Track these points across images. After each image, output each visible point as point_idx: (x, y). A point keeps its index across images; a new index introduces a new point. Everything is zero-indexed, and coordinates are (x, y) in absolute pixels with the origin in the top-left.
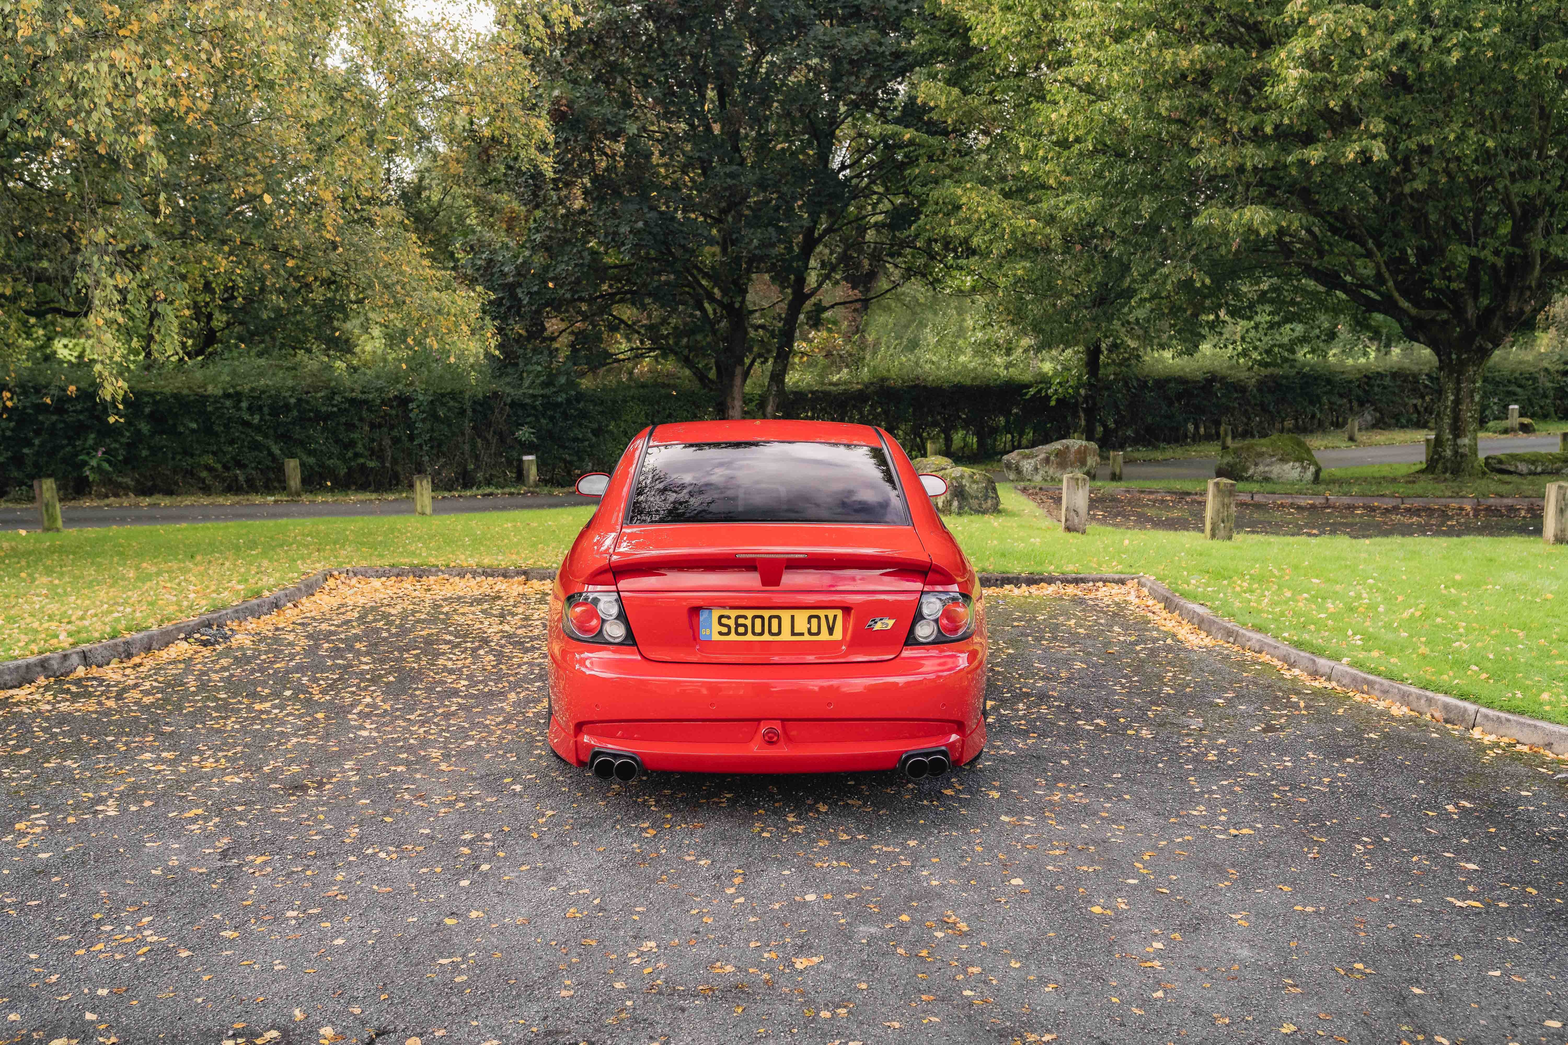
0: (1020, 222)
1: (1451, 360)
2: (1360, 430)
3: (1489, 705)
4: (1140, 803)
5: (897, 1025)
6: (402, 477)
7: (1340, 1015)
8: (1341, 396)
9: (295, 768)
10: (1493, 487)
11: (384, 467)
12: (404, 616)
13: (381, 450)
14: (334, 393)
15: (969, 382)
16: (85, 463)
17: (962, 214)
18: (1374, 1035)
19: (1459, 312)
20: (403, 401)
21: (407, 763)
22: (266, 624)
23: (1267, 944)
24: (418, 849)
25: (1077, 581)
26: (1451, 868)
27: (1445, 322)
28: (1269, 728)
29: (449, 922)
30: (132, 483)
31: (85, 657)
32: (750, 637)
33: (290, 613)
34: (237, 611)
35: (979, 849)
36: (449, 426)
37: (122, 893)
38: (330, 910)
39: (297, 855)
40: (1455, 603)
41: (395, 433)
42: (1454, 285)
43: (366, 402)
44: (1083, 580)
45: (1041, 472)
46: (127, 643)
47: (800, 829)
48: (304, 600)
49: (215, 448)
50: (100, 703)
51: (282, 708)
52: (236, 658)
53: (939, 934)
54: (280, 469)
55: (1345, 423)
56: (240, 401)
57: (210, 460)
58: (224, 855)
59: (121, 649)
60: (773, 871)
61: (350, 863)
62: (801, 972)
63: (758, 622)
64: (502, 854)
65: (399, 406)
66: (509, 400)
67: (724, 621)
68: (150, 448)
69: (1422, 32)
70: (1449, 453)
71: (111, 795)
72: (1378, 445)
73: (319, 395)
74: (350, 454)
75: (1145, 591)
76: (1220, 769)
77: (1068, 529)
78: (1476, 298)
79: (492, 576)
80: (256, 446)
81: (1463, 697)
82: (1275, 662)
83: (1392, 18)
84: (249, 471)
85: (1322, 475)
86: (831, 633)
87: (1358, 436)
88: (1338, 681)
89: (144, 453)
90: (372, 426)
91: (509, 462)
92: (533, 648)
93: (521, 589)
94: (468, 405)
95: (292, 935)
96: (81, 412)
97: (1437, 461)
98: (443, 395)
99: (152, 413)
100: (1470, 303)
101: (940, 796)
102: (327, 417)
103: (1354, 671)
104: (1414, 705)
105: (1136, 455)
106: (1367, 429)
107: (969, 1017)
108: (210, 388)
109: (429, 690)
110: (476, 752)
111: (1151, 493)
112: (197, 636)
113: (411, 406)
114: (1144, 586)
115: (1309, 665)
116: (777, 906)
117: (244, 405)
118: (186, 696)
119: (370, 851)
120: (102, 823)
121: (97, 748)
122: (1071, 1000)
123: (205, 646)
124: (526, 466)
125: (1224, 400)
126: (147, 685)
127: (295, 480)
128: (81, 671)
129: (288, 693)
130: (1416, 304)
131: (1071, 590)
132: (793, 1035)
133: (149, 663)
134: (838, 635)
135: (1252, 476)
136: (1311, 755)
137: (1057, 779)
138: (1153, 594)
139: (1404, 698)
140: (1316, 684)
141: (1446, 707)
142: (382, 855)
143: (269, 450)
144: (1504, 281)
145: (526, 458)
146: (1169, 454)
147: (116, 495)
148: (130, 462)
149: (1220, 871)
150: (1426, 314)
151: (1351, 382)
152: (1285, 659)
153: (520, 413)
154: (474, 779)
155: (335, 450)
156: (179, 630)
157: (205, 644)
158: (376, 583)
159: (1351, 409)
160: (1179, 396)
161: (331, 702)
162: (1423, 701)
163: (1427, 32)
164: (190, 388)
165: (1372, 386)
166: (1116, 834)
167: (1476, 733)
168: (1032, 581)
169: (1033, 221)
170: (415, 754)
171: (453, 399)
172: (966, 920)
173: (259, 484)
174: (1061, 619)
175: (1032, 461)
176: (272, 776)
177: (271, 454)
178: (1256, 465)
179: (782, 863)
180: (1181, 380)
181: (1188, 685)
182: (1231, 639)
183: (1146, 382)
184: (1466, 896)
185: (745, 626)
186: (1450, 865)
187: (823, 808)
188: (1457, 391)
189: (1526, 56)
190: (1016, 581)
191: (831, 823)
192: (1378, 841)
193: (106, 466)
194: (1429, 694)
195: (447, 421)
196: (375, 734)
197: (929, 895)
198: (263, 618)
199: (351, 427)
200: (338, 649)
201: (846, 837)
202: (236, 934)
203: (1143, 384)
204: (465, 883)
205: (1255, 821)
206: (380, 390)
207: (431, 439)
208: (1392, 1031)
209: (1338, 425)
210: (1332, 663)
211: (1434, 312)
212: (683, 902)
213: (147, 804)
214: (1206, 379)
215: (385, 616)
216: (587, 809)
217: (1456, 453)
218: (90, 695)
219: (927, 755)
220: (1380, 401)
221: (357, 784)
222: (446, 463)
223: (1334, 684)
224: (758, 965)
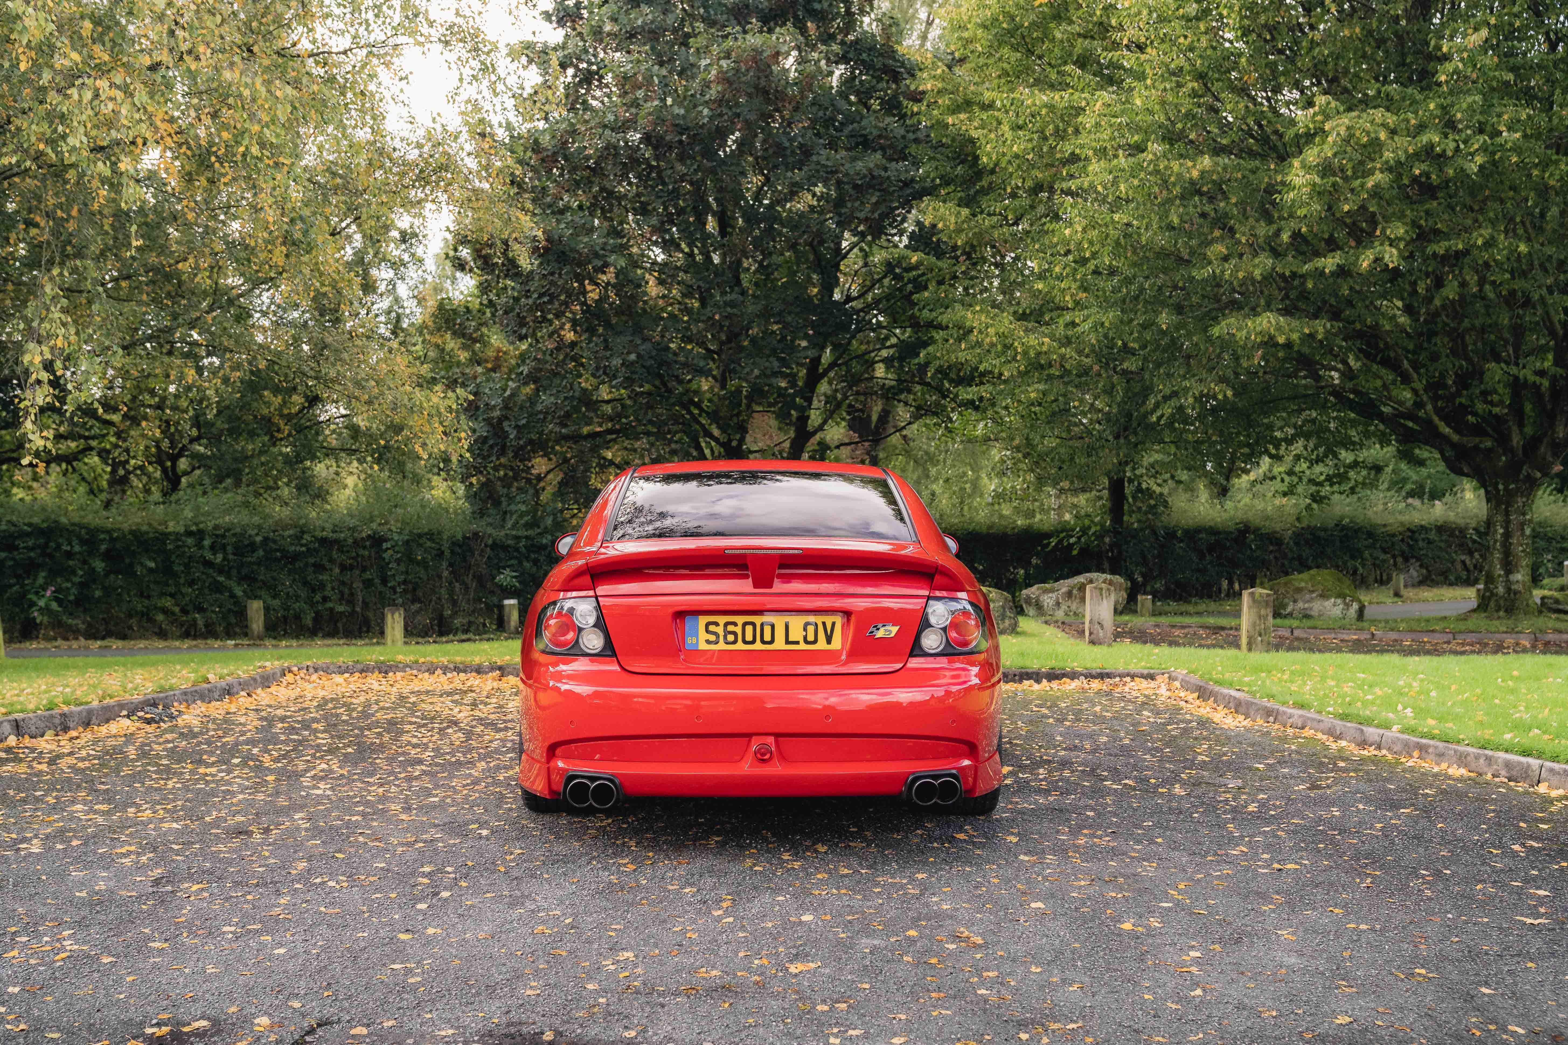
0: (1032, 340)
1: (1498, 491)
2: (1406, 586)
3: (1555, 759)
4: (1174, 846)
5: (903, 1017)
6: (373, 623)
7: (1401, 1009)
8: (1385, 551)
9: (239, 818)
10: (1551, 624)
11: (354, 612)
12: (367, 705)
13: (352, 594)
14: (303, 532)
15: (984, 530)
16: (33, 604)
17: (973, 337)
18: (1439, 1026)
19: (1503, 439)
20: (377, 540)
21: (364, 815)
22: (217, 709)
23: (1316, 954)
24: (372, 879)
25: (1102, 676)
26: (1519, 894)
27: (1490, 450)
28: (1314, 787)
29: (403, 937)
30: (82, 627)
31: (17, 726)
32: (740, 646)
33: (243, 699)
34: (185, 693)
35: (996, 881)
36: (426, 568)
37: (41, 910)
38: (272, 925)
39: (236, 884)
40: (1512, 691)
41: (367, 575)
42: (1496, 410)
43: (337, 541)
44: (1109, 675)
45: (1064, 607)
46: (63, 715)
47: (796, 865)
48: (259, 691)
49: (172, 589)
50: (30, 767)
51: (229, 772)
52: (182, 734)
53: (952, 946)
54: (241, 614)
55: (1389, 579)
56: (202, 539)
57: (168, 602)
58: (157, 882)
59: (57, 721)
60: (767, 898)
61: (295, 890)
62: (796, 975)
63: (749, 629)
64: (464, 884)
65: (372, 546)
66: (490, 542)
67: (712, 628)
68: (104, 588)
69: (1446, 136)
70: (1501, 590)
71: (36, 836)
72: (1425, 601)
73: (287, 533)
74: (318, 597)
75: (1177, 684)
76: (1260, 817)
77: (1093, 642)
78: (1521, 425)
79: (465, 671)
80: (217, 588)
81: (1526, 753)
82: (1320, 736)
83: (1413, 122)
84: (208, 614)
85: (1367, 612)
86: (829, 641)
87: (1404, 592)
88: (1389, 749)
89: (98, 593)
90: (343, 568)
91: (489, 608)
92: (506, 729)
93: (495, 684)
94: (446, 546)
95: (227, 946)
96: (32, 549)
97: (1489, 598)
98: (420, 536)
99: (108, 551)
100: (1515, 429)
101: (952, 840)
102: (296, 557)
103: (1406, 737)
104: (1473, 766)
105: (1166, 608)
106: (1413, 586)
107: (985, 1011)
108: (171, 524)
109: (391, 760)
110: (441, 806)
111: (1183, 627)
112: (141, 714)
113: (385, 545)
114: (1175, 679)
115: (1357, 735)
116: (770, 925)
117: (207, 543)
118: (125, 760)
119: (318, 880)
120: (25, 858)
121: (24, 801)
122: (1098, 998)
123: (149, 723)
124: (507, 610)
125: (1258, 553)
126: (84, 753)
127: (257, 623)
128: (12, 741)
129: (236, 761)
130: (1457, 431)
131: (1096, 684)
132: (786, 1024)
133: (86, 736)
134: (837, 643)
135: (1291, 615)
136: (1361, 806)
137: (1081, 827)
138: (1186, 686)
139: (1462, 760)
140: (1365, 752)
141: (1508, 765)
142: (332, 884)
143: (230, 591)
144: (1549, 407)
145: (507, 602)
146: (1202, 607)
147: (66, 639)
148: (82, 603)
149: (1264, 897)
150: (1470, 441)
151: (1394, 535)
152: (1330, 732)
153: (502, 555)
154: (436, 826)
155: (303, 594)
156: (122, 706)
157: (149, 722)
158: (338, 679)
159: (1395, 564)
160: (1211, 549)
161: (284, 768)
162: (1482, 761)
163: (1451, 137)
164: (150, 525)
165: (1416, 541)
166: (1148, 869)
167: (1542, 789)
168: (1053, 676)
169: (1046, 340)
170: (372, 807)
171: (431, 540)
172: (981, 935)
173: (220, 629)
174: (1085, 706)
175: (1054, 595)
176: (216, 824)
177: (233, 596)
178: (1295, 601)
179: (777, 891)
180: (1213, 531)
181: (1225, 754)
182: (1271, 719)
183: (1175, 532)
184: (1538, 916)
185: (735, 634)
186: (1519, 892)
187: (822, 849)
188: (1507, 523)
189: (1557, 162)
190: (1036, 677)
191: (832, 861)
192: (1438, 874)
193: (54, 605)
194: (1489, 753)
195: (424, 564)
196: (329, 793)
197: (940, 916)
198: (214, 703)
199: (319, 568)
200: (294, 728)
201: (846, 871)
202: (166, 945)
203: (1171, 534)
204: (422, 906)
205: (1301, 858)
206: (353, 529)
207: (405, 582)
208: (1460, 1022)
209: (1382, 582)
210: (1381, 731)
211: (1477, 440)
212: (664, 921)
213: (75, 843)
214: (1239, 531)
215: (349, 707)
216: (560, 848)
217: (1509, 590)
218: (21, 760)
219: (936, 777)
220: (1426, 555)
221: (307, 830)
222: (421, 609)
223: (1384, 752)
224: (748, 969)
